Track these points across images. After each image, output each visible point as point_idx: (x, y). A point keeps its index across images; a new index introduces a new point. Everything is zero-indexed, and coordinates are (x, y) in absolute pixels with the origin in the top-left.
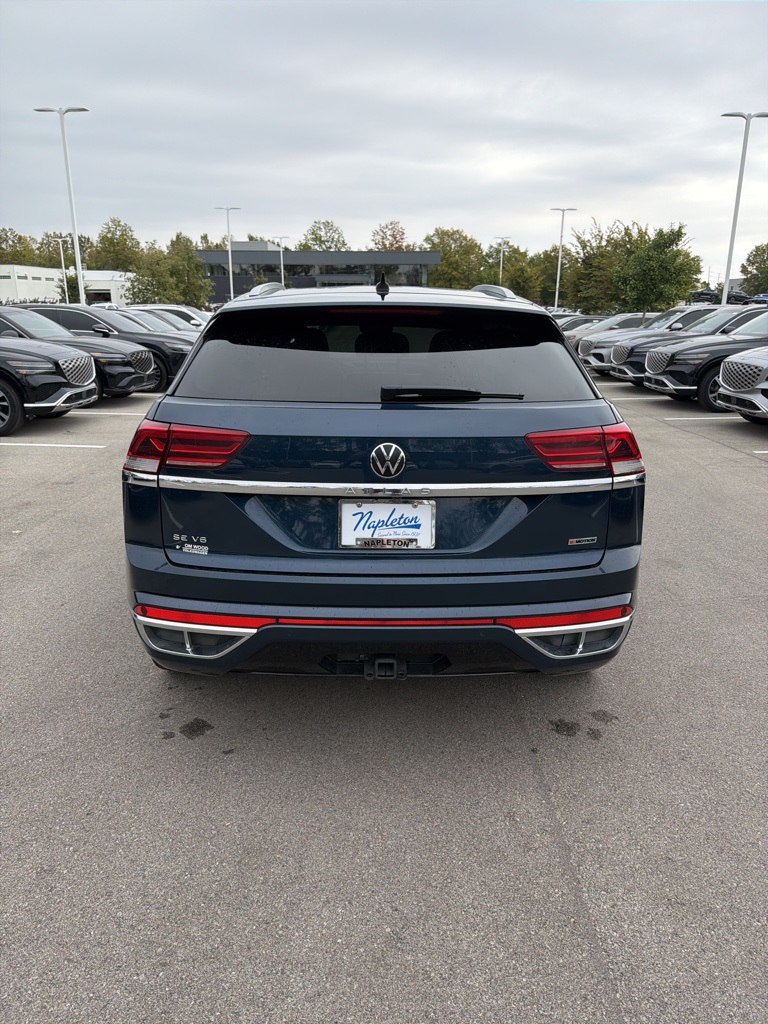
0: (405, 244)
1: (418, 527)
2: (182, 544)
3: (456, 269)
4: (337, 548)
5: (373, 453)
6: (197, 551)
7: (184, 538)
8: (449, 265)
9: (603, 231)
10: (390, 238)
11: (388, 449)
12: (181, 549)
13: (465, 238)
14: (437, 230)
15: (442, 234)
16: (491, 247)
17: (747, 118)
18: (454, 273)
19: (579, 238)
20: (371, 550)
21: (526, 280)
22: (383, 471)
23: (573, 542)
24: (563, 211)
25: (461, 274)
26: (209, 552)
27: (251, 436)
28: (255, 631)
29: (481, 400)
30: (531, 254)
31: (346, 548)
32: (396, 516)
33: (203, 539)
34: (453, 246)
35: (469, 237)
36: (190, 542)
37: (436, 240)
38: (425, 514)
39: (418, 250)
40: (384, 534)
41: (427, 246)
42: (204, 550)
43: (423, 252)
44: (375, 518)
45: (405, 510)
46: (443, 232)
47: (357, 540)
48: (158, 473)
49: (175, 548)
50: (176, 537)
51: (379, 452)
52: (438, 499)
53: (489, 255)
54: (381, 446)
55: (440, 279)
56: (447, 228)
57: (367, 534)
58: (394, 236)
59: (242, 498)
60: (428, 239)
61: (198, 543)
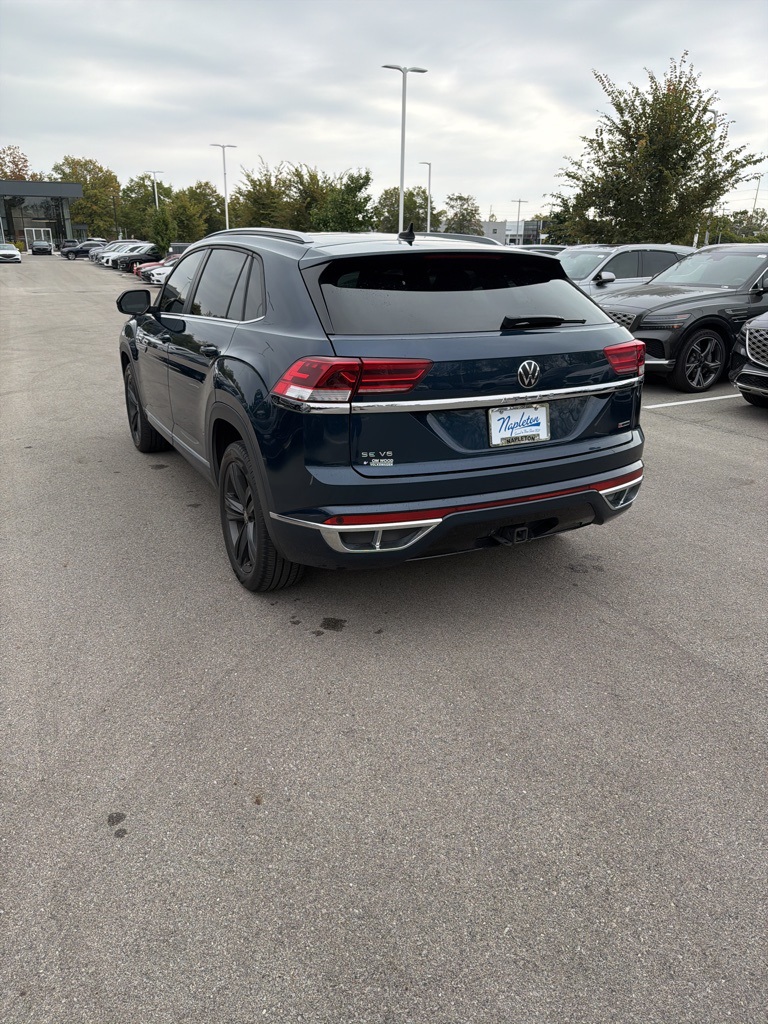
0: (30, 173)
1: (538, 424)
2: (369, 459)
3: (96, 204)
4: (490, 447)
5: (520, 369)
6: (383, 465)
7: (372, 454)
8: (88, 198)
9: (271, 171)
10: (10, 165)
11: (530, 364)
12: (368, 464)
13: (101, 169)
14: (66, 159)
15: (74, 164)
16: (132, 180)
17: (404, 71)
18: (95, 207)
19: (248, 176)
20: (512, 447)
21: (190, 218)
22: (526, 382)
23: (621, 425)
24: (223, 147)
25: (103, 208)
26: (394, 463)
27: (434, 362)
28: (440, 520)
29: (563, 325)
30: (176, 190)
31: (497, 446)
32: (525, 418)
33: (389, 453)
34: (88, 177)
35: (105, 169)
36: (378, 457)
37: (67, 170)
38: (541, 414)
39: (46, 180)
40: (519, 432)
41: (57, 176)
42: (390, 463)
43: (53, 183)
44: (512, 421)
45: (530, 413)
46: (73, 161)
47: (502, 439)
48: (350, 401)
49: (363, 465)
50: (364, 455)
51: (524, 368)
52: (552, 403)
53: (130, 189)
54: (525, 363)
55: (78, 214)
56: (77, 157)
57: (507, 434)
58: (14, 162)
59: (421, 415)
60: (57, 168)
61: (386, 457)
